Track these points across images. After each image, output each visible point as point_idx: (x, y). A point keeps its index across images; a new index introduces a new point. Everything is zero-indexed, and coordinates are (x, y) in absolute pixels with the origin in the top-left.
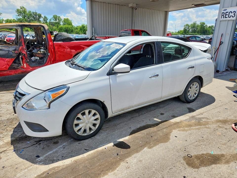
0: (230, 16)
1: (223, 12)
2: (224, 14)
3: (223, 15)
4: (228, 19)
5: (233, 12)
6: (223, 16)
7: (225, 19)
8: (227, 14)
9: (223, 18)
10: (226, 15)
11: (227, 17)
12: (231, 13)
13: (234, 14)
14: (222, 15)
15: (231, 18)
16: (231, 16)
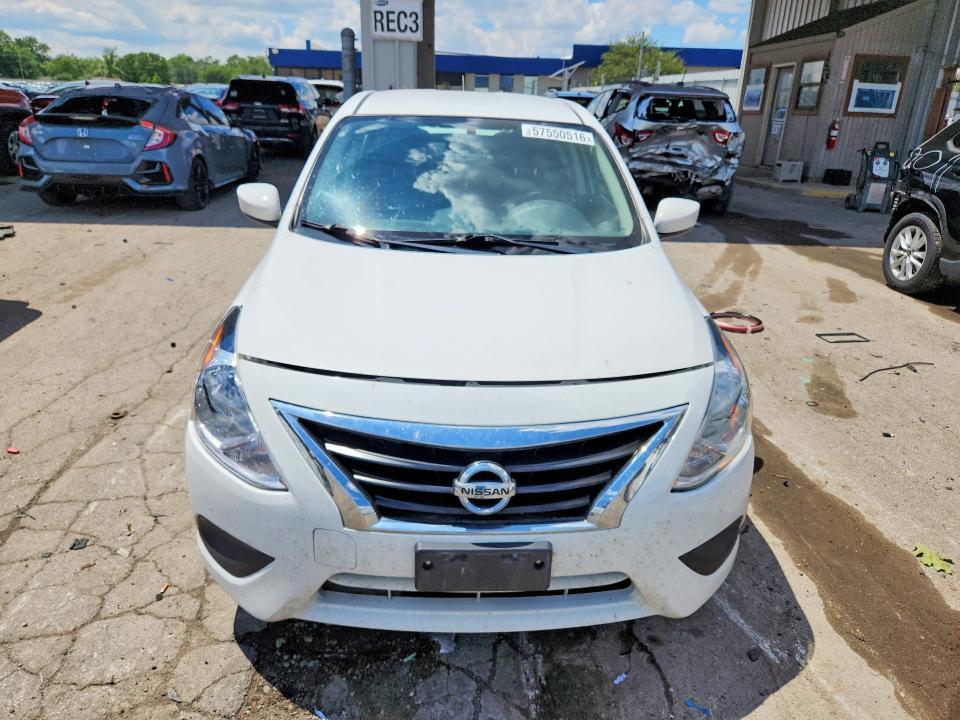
0: (403, 28)
1: (378, 8)
2: (382, 17)
3: (380, 21)
4: (398, 35)
5: (411, 15)
6: (379, 25)
7: (387, 34)
8: (392, 17)
9: (383, 29)
10: (388, 21)
11: (394, 30)
12: (402, 16)
13: (415, 22)
14: (376, 21)
15: (408, 34)
16: (406, 27)
